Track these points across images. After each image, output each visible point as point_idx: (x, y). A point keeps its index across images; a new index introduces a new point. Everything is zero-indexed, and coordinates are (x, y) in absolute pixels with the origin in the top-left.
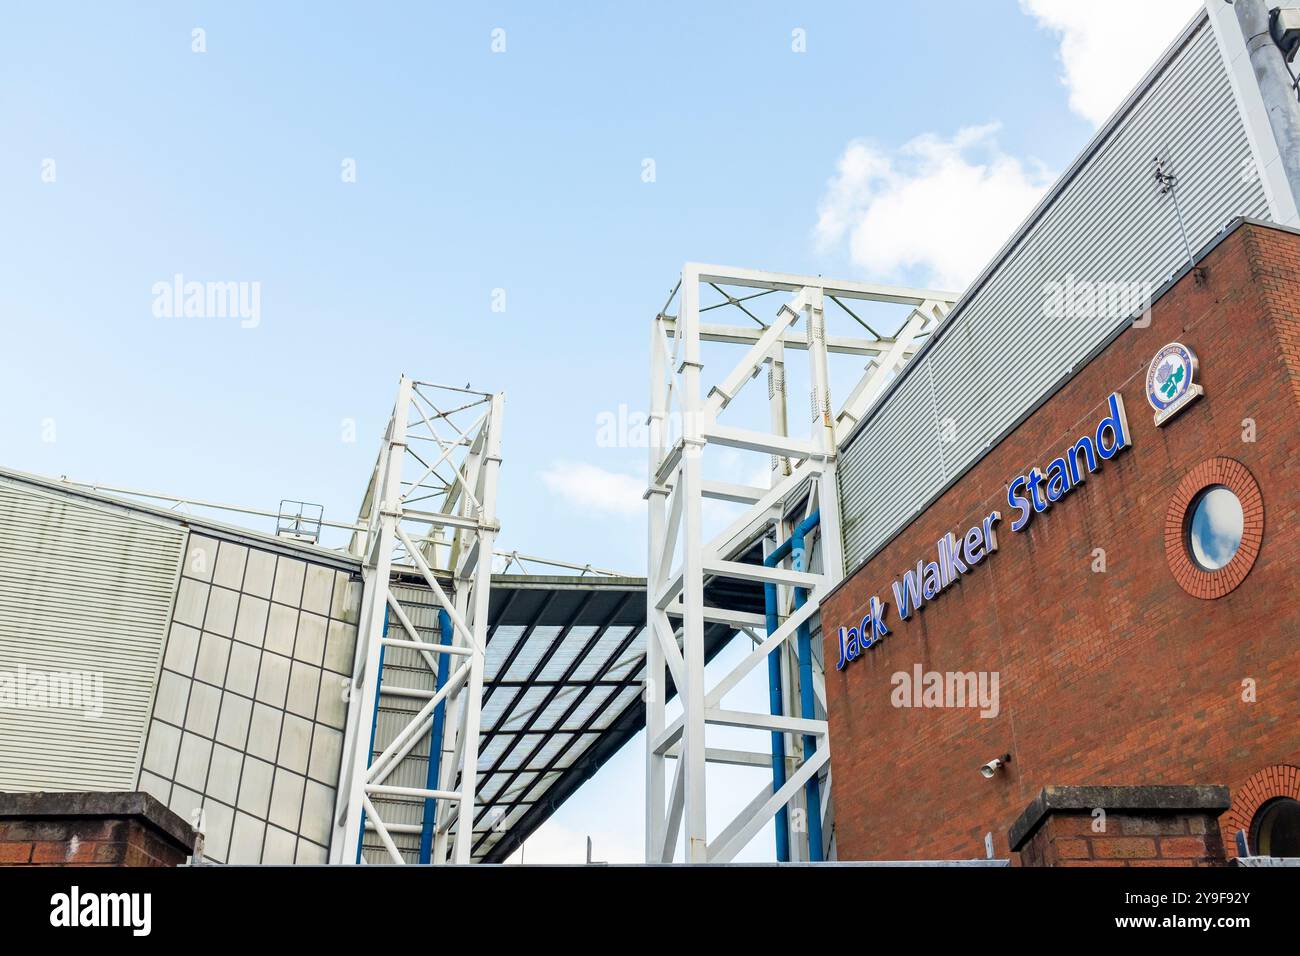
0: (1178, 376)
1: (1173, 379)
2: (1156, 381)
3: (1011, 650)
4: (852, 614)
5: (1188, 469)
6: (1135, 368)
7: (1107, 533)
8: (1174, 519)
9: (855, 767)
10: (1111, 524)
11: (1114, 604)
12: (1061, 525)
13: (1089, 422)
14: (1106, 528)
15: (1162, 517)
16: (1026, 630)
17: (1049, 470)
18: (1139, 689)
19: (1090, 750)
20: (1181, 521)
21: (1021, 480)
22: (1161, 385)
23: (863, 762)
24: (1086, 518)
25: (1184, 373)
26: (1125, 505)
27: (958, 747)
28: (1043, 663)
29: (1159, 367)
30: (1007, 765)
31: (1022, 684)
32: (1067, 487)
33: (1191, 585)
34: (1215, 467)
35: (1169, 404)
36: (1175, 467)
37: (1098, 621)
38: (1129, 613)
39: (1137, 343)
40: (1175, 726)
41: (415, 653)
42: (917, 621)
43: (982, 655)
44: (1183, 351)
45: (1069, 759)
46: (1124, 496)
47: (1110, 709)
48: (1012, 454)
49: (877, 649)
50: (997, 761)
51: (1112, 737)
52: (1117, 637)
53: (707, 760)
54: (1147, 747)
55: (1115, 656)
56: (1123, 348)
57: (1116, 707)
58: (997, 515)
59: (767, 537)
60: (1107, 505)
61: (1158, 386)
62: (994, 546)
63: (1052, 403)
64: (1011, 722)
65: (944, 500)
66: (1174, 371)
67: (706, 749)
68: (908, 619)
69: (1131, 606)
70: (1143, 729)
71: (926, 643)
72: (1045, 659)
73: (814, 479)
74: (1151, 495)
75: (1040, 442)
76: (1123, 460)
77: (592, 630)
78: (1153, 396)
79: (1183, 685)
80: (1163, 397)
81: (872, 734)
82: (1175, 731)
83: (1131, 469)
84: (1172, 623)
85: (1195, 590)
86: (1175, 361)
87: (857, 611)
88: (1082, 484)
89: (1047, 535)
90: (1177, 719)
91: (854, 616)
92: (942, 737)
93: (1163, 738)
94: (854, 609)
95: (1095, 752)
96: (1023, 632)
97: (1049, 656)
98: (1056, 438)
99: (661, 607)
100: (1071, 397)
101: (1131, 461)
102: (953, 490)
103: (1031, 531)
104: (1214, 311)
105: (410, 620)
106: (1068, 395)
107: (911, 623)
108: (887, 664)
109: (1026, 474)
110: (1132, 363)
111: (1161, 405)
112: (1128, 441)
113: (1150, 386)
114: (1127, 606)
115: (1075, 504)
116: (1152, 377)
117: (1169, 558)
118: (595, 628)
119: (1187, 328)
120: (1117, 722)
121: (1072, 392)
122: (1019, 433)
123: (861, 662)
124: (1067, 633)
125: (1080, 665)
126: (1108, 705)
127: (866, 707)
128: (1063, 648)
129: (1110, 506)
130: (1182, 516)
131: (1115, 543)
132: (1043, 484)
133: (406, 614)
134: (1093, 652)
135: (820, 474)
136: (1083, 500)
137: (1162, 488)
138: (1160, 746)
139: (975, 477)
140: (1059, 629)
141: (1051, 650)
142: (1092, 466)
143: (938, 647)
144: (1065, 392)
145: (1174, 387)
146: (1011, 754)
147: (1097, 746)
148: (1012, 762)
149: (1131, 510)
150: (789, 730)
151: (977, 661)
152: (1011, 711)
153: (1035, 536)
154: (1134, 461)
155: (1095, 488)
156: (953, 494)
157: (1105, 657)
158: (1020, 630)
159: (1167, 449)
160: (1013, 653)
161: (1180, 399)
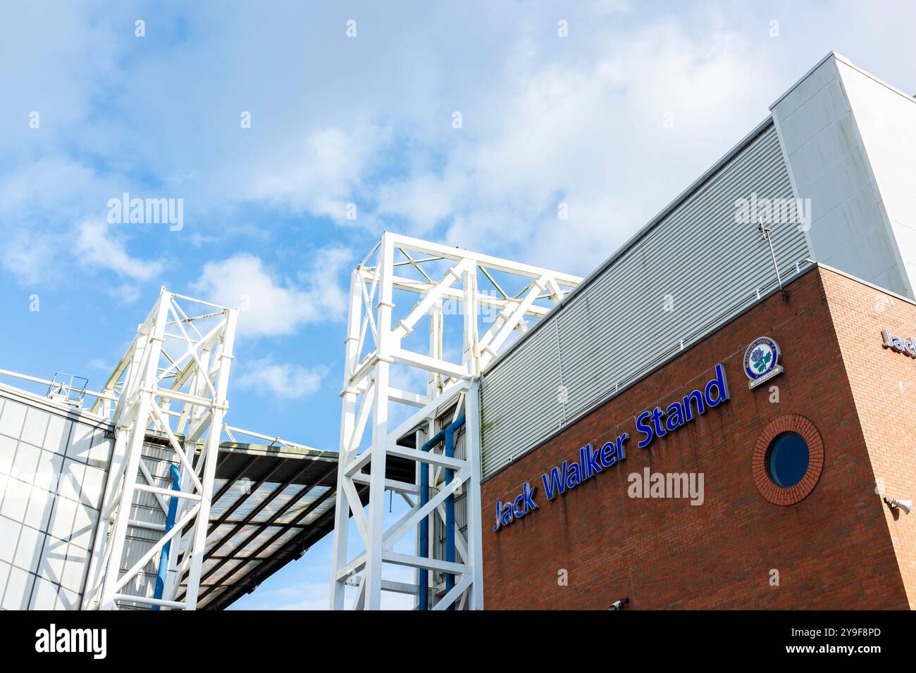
0: (767, 359)
1: (763, 360)
2: (750, 360)
3: (632, 527)
4: (507, 493)
5: (771, 420)
6: (734, 350)
7: (709, 455)
8: (759, 451)
9: (505, 600)
10: (713, 450)
11: (712, 502)
12: (674, 447)
13: (699, 380)
14: (709, 451)
15: (751, 449)
16: (645, 515)
17: (669, 409)
18: (728, 561)
19: (690, 599)
20: (764, 452)
21: (647, 414)
22: (755, 363)
23: (511, 597)
24: (695, 443)
25: (772, 357)
26: (724, 438)
27: (588, 591)
28: (657, 538)
29: (754, 351)
30: (625, 605)
31: (640, 551)
32: (681, 422)
33: (770, 495)
34: (790, 420)
35: (760, 376)
36: (761, 417)
37: (700, 513)
38: (724, 510)
39: (737, 333)
40: (754, 587)
41: (151, 495)
42: (560, 502)
43: (609, 529)
44: (771, 343)
45: (674, 604)
46: (723, 432)
47: (706, 572)
48: (640, 395)
49: (526, 519)
50: (619, 602)
51: (707, 591)
52: (714, 525)
53: (382, 589)
54: (733, 599)
55: (711, 538)
56: (726, 335)
57: (711, 572)
58: (627, 435)
59: (420, 430)
60: (711, 437)
61: (752, 363)
62: (623, 456)
63: (672, 365)
64: (630, 576)
65: (585, 421)
66: (764, 355)
67: (382, 581)
68: (553, 500)
69: (725, 505)
70: (731, 587)
71: (566, 518)
72: (659, 535)
73: (463, 393)
74: (742, 434)
75: (662, 390)
76: (723, 409)
77: (275, 485)
78: (748, 370)
79: (761, 560)
80: (755, 371)
81: (519, 577)
82: (754, 591)
83: (729, 415)
84: (754, 519)
85: (772, 499)
86: (766, 349)
87: (511, 491)
88: (693, 421)
89: (664, 453)
90: (756, 582)
91: (509, 494)
92: (576, 583)
93: (745, 594)
94: (509, 490)
95: (693, 600)
96: (642, 516)
97: (662, 534)
98: (674, 388)
99: (348, 476)
100: (686, 363)
101: (729, 409)
102: (593, 415)
103: (652, 448)
104: (793, 320)
105: (149, 470)
106: (684, 361)
107: (555, 503)
108: (534, 529)
109: (651, 410)
110: (733, 346)
111: (754, 376)
112: (727, 396)
113: (746, 363)
114: (722, 505)
115: (686, 434)
116: (748, 357)
117: (755, 475)
118: (278, 485)
119: (774, 328)
120: (712, 581)
121: (687, 360)
122: (646, 382)
123: (513, 527)
124: (676, 519)
125: (685, 541)
126: (705, 569)
127: (515, 559)
128: (673, 529)
129: (713, 437)
130: (766, 450)
131: (715, 462)
132: (663, 418)
133: (146, 465)
134: (695, 534)
135: (468, 390)
136: (692, 432)
137: (751, 430)
138: (742, 599)
139: (611, 408)
140: (671, 516)
141: (663, 530)
142: (701, 410)
143: (575, 521)
144: (682, 359)
145: (764, 366)
146: (630, 598)
147: (695, 597)
148: (630, 604)
149: (727, 442)
150: (431, 569)
151: (606, 533)
152: (631, 569)
153: (655, 452)
154: (732, 410)
155: (701, 425)
156: (592, 418)
157: (704, 537)
158: (641, 515)
159: (756, 404)
160: (634, 530)
161: (768, 374)
